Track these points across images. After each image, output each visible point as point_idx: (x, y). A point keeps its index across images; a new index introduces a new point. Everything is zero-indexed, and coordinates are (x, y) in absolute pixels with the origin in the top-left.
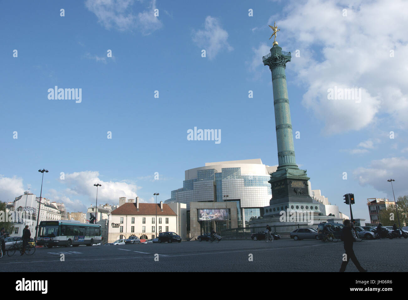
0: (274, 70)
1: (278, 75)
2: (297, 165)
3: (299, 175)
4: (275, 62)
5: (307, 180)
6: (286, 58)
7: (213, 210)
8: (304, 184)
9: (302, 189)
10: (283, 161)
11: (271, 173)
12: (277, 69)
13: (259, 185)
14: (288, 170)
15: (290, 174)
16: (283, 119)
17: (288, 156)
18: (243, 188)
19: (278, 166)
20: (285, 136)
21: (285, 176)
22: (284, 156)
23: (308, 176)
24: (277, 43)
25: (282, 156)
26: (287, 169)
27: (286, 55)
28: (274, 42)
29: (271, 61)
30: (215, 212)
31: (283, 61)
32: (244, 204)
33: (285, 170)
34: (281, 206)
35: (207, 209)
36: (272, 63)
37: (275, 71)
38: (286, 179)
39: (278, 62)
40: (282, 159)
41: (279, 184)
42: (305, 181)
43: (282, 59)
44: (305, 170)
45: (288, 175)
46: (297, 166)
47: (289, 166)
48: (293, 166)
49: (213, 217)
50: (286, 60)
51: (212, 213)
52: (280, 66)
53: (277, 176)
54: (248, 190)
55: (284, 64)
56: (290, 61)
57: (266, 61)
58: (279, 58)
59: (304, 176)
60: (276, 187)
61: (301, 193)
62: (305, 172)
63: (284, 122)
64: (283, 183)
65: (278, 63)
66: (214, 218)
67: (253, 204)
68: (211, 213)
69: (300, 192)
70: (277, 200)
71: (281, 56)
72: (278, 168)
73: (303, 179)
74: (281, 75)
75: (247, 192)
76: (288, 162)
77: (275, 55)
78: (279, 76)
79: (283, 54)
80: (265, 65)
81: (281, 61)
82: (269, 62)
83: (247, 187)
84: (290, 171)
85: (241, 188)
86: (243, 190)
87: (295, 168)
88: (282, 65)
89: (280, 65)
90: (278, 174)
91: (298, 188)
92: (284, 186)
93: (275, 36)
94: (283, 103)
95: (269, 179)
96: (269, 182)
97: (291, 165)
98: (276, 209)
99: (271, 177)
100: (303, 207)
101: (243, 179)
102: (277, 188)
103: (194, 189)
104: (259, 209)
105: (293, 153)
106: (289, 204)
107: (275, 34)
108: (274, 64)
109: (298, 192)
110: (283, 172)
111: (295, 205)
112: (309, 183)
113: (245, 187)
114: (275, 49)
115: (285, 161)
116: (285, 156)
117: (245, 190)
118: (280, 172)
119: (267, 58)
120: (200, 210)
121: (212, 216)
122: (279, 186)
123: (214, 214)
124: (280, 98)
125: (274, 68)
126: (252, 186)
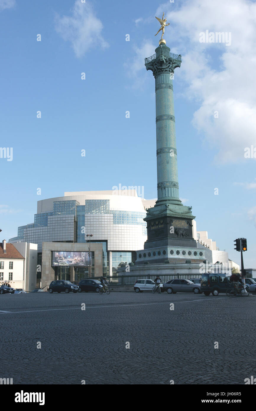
0: (158, 77)
1: (164, 83)
2: (181, 200)
3: (182, 213)
4: (160, 66)
5: (192, 219)
6: (174, 62)
7: (72, 253)
8: (187, 224)
9: (185, 230)
10: (163, 194)
11: (147, 209)
13: (133, 222)
14: (169, 206)
15: (170, 210)
16: (167, 140)
17: (169, 188)
18: (112, 225)
19: (157, 199)
20: (168, 163)
21: (164, 213)
22: (165, 188)
23: (193, 214)
24: (164, 41)
25: (162, 188)
26: (167, 205)
27: (175, 58)
28: (161, 40)
29: (156, 64)
30: (74, 255)
31: (171, 65)
32: (112, 246)
33: (166, 206)
34: (159, 250)
35: (64, 251)
36: (156, 67)
37: (160, 78)
38: (166, 217)
39: (164, 67)
40: (162, 192)
41: (157, 223)
42: (189, 221)
43: (169, 63)
44: (190, 207)
45: (168, 212)
46: (181, 202)
48: (176, 200)
49: (71, 262)
50: (174, 65)
51: (71, 256)
52: (166, 72)
53: (155, 213)
54: (117, 228)
55: (172, 70)
56: (179, 67)
57: (149, 65)
58: (166, 61)
59: (188, 215)
60: (153, 226)
61: (184, 235)
62: (190, 209)
63: (167, 145)
64: (162, 222)
65: (164, 69)
66: (73, 263)
67: (123, 246)
68: (69, 257)
69: (182, 234)
70: (154, 242)
71: (169, 59)
72: (156, 202)
73: (186, 217)
74: (167, 84)
75: (117, 231)
76: (169, 196)
77: (161, 58)
78: (164, 85)
79: (171, 56)
80: (148, 69)
81: (168, 66)
82: (152, 65)
83: (117, 225)
84: (171, 207)
85: (109, 225)
86: (112, 228)
87: (178, 203)
88: (169, 71)
89: (166, 70)
90: (156, 211)
91: (180, 229)
92: (162, 226)
93: (163, 31)
94: (167, 121)
95: (145, 216)
96: (145, 220)
97: (173, 200)
98: (152, 254)
99: (147, 214)
100: (185, 252)
101: (112, 215)
102: (154, 228)
103: (48, 225)
104: (131, 253)
105: (176, 185)
106: (168, 249)
107: (162, 29)
108: (160, 69)
109: (180, 234)
110: (163, 207)
111: (175, 249)
112: (194, 222)
113: (115, 225)
114: (161, 49)
115: (166, 195)
116: (166, 188)
117: (115, 228)
118: (159, 208)
119: (150, 60)
120: (55, 252)
121: (70, 260)
122: (157, 225)
123: (73, 257)
124: (164, 114)
125: (159, 75)
126: (124, 224)
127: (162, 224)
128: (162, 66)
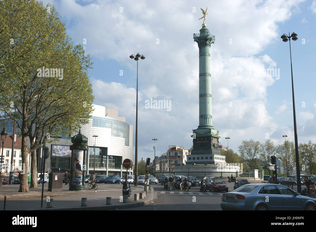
5: (219, 138)
6: (212, 40)
7: (66, 147)
12: (206, 48)
15: (212, 133)
16: (208, 89)
17: (209, 119)
18: (91, 127)
22: (206, 119)
24: (206, 25)
26: (210, 129)
27: (213, 37)
29: (202, 40)
30: (67, 149)
31: (210, 42)
32: (91, 143)
34: (206, 156)
35: (60, 145)
36: (202, 42)
38: (210, 136)
39: (208, 42)
40: (205, 121)
47: (210, 126)
49: (65, 153)
51: (65, 149)
53: (200, 133)
54: (95, 130)
58: (209, 39)
59: (217, 135)
63: (208, 92)
66: (66, 154)
67: (98, 144)
68: (64, 150)
70: (200, 151)
75: (95, 132)
76: (209, 123)
78: (207, 54)
82: (199, 40)
84: (212, 131)
85: (89, 127)
86: (91, 129)
89: (208, 45)
93: (205, 18)
94: (209, 77)
99: (193, 133)
100: (219, 158)
102: (199, 142)
108: (205, 43)
110: (207, 130)
111: (216, 156)
113: (93, 127)
116: (208, 119)
118: (202, 131)
120: (54, 145)
121: (64, 152)
122: (202, 140)
123: (66, 150)
125: (204, 47)
126: (98, 127)
127: (206, 140)
128: (206, 42)
